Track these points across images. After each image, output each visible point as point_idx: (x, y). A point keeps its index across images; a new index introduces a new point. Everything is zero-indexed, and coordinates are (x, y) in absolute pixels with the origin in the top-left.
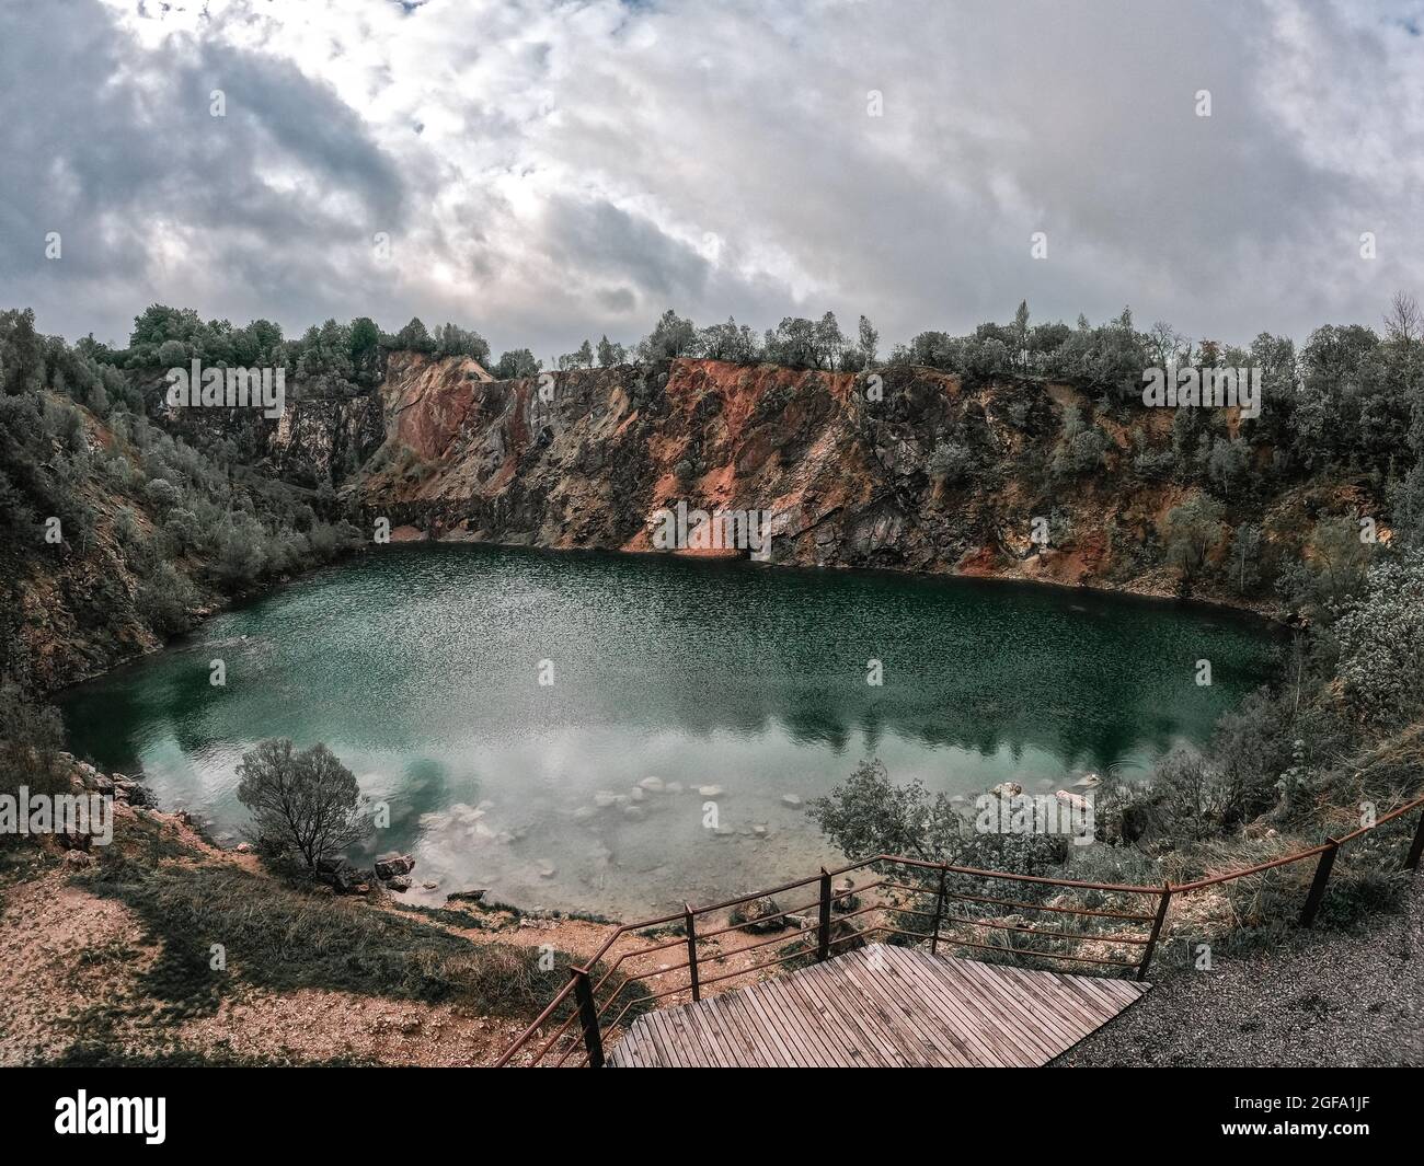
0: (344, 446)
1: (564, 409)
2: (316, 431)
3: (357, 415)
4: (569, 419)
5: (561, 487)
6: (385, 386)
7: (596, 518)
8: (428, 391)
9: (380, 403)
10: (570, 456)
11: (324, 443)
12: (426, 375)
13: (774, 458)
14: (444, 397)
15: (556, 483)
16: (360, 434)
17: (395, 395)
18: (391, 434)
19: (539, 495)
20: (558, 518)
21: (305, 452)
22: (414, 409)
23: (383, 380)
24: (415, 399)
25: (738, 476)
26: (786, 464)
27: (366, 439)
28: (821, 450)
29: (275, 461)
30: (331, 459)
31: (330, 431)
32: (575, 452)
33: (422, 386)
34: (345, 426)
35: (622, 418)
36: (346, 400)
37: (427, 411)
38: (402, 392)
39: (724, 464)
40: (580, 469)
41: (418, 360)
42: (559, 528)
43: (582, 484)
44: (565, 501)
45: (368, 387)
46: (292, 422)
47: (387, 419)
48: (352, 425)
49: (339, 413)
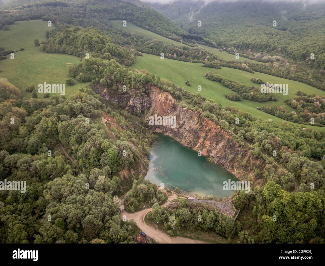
0: (144, 107)
1: (187, 118)
2: (138, 103)
3: (146, 101)
4: (188, 120)
5: (186, 134)
6: (151, 94)
7: (190, 141)
8: (161, 100)
9: (151, 98)
10: (188, 128)
11: (140, 106)
12: (160, 95)
13: (215, 143)
14: (165, 103)
15: (185, 132)
16: (147, 105)
17: (154, 97)
18: (153, 105)
19: (182, 134)
20: (185, 139)
21: (136, 107)
22: (158, 102)
23: (151, 93)
24: (158, 100)
25: (210, 143)
26: (216, 145)
27: (148, 106)
28: (221, 145)
29: (130, 108)
30: (141, 109)
31: (141, 104)
32: (188, 127)
33: (160, 98)
34: (144, 103)
35: (196, 124)
36: (144, 98)
37: (161, 104)
38: (155, 97)
39: (209, 140)
40: (189, 131)
41: (158, 90)
42: (185, 141)
43: (189, 134)
44: (186, 136)
45: (148, 95)
46: (133, 101)
47: (152, 102)
48: (145, 103)
49: (143, 101)
